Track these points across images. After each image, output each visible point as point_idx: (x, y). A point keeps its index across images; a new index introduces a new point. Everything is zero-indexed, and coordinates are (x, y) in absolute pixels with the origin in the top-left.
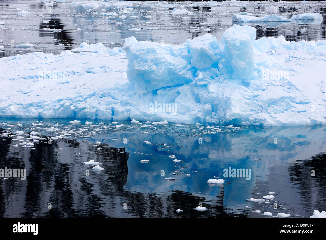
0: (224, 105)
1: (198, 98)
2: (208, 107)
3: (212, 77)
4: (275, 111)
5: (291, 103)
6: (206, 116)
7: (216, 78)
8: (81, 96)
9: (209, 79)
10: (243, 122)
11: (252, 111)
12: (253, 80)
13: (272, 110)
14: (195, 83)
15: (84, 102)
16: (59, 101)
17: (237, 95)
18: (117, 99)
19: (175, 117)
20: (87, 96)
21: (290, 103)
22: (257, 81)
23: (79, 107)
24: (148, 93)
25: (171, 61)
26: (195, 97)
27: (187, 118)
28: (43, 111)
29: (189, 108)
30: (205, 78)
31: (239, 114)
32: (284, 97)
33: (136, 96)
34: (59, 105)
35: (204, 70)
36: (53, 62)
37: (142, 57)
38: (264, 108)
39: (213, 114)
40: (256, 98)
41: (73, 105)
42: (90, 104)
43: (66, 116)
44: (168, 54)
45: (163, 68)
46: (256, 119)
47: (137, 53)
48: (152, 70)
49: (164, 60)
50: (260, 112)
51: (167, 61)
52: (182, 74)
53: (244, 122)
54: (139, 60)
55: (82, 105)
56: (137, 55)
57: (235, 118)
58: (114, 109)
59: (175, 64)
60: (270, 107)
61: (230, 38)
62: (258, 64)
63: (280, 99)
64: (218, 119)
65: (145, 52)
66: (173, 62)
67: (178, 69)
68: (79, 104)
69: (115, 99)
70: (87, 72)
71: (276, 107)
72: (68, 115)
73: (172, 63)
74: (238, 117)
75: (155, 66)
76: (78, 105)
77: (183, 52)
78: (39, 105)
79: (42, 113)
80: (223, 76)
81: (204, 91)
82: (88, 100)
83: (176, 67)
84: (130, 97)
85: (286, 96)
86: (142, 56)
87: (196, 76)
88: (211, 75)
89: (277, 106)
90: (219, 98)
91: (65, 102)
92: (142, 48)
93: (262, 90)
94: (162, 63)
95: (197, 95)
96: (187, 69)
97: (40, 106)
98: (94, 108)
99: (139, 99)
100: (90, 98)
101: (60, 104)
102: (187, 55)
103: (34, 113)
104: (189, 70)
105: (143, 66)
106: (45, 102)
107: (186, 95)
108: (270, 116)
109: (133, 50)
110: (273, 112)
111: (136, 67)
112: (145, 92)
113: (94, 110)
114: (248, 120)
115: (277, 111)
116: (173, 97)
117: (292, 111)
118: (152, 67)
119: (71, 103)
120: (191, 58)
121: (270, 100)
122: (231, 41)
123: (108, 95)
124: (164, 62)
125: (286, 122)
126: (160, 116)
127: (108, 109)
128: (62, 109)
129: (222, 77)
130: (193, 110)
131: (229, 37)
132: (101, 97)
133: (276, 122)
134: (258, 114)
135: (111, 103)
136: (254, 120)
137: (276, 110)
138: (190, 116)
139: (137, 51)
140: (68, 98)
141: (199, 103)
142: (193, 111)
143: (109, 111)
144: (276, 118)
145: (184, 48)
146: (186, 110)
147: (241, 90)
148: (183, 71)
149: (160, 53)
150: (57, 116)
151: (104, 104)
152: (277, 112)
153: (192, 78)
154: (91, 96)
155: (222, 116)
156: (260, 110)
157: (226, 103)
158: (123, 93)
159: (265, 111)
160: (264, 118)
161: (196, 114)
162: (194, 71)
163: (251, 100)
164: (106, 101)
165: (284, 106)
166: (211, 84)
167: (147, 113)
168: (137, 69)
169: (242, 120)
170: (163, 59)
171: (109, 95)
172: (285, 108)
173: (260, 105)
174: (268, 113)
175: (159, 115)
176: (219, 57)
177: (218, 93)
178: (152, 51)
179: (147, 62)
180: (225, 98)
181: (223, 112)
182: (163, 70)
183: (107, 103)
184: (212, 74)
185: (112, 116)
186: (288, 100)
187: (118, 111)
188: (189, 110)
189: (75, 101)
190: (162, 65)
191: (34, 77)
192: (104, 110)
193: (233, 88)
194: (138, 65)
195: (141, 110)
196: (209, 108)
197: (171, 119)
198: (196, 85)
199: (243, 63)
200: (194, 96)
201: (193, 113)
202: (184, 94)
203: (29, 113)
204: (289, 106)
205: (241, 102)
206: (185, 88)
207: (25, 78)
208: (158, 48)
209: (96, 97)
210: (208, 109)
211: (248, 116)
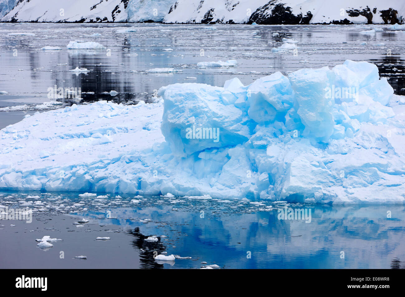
0: (282, 174)
1: (255, 165)
2: (264, 177)
3: (275, 135)
4: (354, 184)
5: (379, 172)
6: (261, 191)
7: (280, 136)
8: (101, 161)
9: (270, 137)
10: (306, 200)
11: (320, 183)
12: (337, 139)
13: (349, 182)
14: (250, 143)
15: (104, 169)
16: (72, 167)
17: (302, 161)
18: (148, 165)
19: (220, 192)
20: (109, 161)
21: (377, 173)
22: (342, 142)
23: (96, 177)
24: (188, 156)
25: (216, 111)
26: (251, 163)
27: (235, 193)
28: (47, 182)
29: (241, 179)
30: (265, 136)
31: (300, 187)
32: (369, 163)
33: (172, 161)
34: (71, 173)
35: (266, 124)
36: (118, 115)
37: (178, 106)
38: (338, 180)
39: (270, 188)
40: (329, 165)
41: (88, 173)
42: (111, 172)
43: (79, 188)
44: (215, 100)
45: (205, 121)
46: (324, 194)
47: (171, 100)
48: (189, 123)
49: (206, 110)
50: (332, 185)
51: (210, 110)
52: (233, 130)
53: (308, 199)
54: (174, 109)
55: (100, 173)
56: (171, 102)
57: (295, 193)
58: (141, 180)
59: (223, 116)
60: (347, 178)
61: (295, 79)
62: (352, 116)
63: (362, 166)
64: (275, 194)
65: (182, 97)
66: (220, 113)
67: (227, 122)
68: (97, 172)
69: (146, 165)
70: (144, 129)
71: (355, 178)
72: (81, 188)
73: (218, 114)
74: (298, 192)
75: (194, 117)
76: (95, 173)
77: (237, 98)
78: (44, 172)
79: (45, 184)
80: (290, 132)
81: (262, 155)
82: (111, 166)
83: (224, 119)
84: (165, 163)
85: (372, 163)
86: (178, 104)
87: (255, 133)
88: (273, 132)
89: (357, 177)
90: (277, 164)
91: (78, 169)
92: (179, 92)
93: (342, 154)
94: (203, 114)
95: (254, 160)
96: (242, 122)
97: (45, 175)
98: (115, 177)
99: (176, 166)
100: (113, 163)
101: (72, 171)
102: (242, 103)
103: (37, 184)
104: (245, 124)
105: (179, 118)
106: (52, 168)
107: (239, 160)
108: (345, 191)
109: (167, 95)
110: (351, 186)
111: (169, 119)
112: (184, 155)
113: (114, 181)
114: (313, 195)
115: (356, 184)
116: (222, 164)
117: (379, 185)
118: (189, 119)
119: (86, 170)
120: (249, 107)
121: (348, 168)
122: (297, 83)
123: (137, 160)
124: (207, 112)
125: (366, 200)
126: (199, 190)
127: (133, 180)
128: (74, 178)
129: (288, 134)
130: (246, 181)
131: (294, 77)
132: (128, 163)
133: (351, 200)
134: (329, 188)
135: (139, 170)
136: (322, 196)
137: (355, 182)
138: (240, 191)
139: (171, 97)
140: (84, 163)
141: (255, 172)
142: (245, 183)
143: (135, 182)
144: (353, 193)
145: (240, 93)
146: (236, 181)
147: (311, 153)
148: (235, 126)
149: (202, 99)
150: (66, 188)
151: (130, 173)
152: (356, 186)
153: (247, 136)
154: (116, 162)
155: (278, 190)
156: (332, 182)
157: (285, 172)
158: (158, 156)
159: (340, 184)
160: (336, 194)
161: (247, 187)
162: (252, 125)
163: (320, 168)
164: (133, 169)
165: (368, 178)
166: (272, 144)
167: (183, 186)
168: (171, 122)
169: (305, 196)
170: (206, 108)
171: (139, 160)
172: (370, 180)
173: (332, 175)
174: (344, 187)
175: (198, 188)
176: (286, 105)
177: (278, 157)
178: (192, 96)
179: (183, 112)
180: (285, 165)
181: (281, 185)
182: (203, 123)
183: (134, 171)
184: (275, 130)
185: (138, 189)
186: (376, 168)
187: (146, 182)
188: (239, 182)
189: (92, 168)
190: (203, 117)
191: (74, 136)
192: (129, 181)
193: (300, 150)
194: (172, 116)
195: (175, 182)
196: (265, 179)
197: (214, 195)
198: (252, 146)
199: (312, 114)
200: (250, 161)
201: (244, 185)
202: (236, 159)
203: (30, 184)
204: (376, 177)
205: (305, 171)
206: (238, 151)
207: (63, 137)
208: (200, 92)
209: (122, 162)
210: (263, 180)
211: (314, 190)
